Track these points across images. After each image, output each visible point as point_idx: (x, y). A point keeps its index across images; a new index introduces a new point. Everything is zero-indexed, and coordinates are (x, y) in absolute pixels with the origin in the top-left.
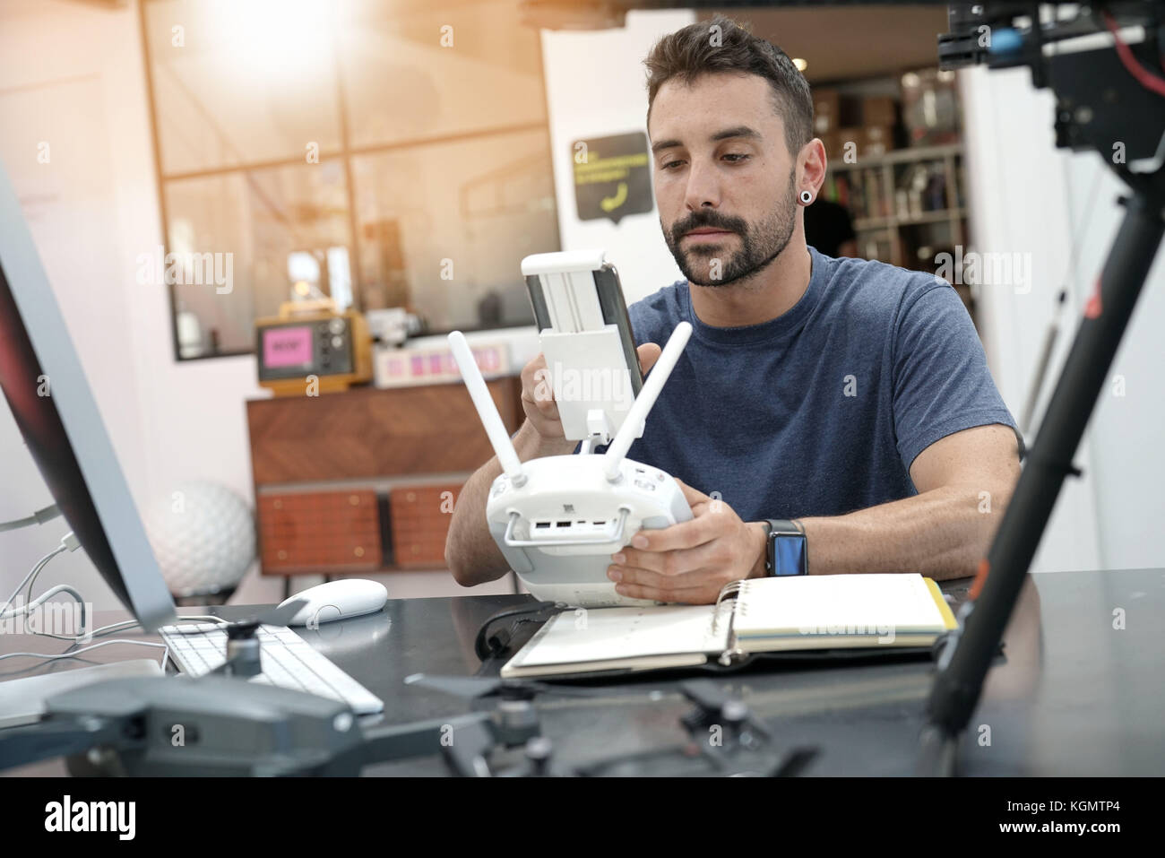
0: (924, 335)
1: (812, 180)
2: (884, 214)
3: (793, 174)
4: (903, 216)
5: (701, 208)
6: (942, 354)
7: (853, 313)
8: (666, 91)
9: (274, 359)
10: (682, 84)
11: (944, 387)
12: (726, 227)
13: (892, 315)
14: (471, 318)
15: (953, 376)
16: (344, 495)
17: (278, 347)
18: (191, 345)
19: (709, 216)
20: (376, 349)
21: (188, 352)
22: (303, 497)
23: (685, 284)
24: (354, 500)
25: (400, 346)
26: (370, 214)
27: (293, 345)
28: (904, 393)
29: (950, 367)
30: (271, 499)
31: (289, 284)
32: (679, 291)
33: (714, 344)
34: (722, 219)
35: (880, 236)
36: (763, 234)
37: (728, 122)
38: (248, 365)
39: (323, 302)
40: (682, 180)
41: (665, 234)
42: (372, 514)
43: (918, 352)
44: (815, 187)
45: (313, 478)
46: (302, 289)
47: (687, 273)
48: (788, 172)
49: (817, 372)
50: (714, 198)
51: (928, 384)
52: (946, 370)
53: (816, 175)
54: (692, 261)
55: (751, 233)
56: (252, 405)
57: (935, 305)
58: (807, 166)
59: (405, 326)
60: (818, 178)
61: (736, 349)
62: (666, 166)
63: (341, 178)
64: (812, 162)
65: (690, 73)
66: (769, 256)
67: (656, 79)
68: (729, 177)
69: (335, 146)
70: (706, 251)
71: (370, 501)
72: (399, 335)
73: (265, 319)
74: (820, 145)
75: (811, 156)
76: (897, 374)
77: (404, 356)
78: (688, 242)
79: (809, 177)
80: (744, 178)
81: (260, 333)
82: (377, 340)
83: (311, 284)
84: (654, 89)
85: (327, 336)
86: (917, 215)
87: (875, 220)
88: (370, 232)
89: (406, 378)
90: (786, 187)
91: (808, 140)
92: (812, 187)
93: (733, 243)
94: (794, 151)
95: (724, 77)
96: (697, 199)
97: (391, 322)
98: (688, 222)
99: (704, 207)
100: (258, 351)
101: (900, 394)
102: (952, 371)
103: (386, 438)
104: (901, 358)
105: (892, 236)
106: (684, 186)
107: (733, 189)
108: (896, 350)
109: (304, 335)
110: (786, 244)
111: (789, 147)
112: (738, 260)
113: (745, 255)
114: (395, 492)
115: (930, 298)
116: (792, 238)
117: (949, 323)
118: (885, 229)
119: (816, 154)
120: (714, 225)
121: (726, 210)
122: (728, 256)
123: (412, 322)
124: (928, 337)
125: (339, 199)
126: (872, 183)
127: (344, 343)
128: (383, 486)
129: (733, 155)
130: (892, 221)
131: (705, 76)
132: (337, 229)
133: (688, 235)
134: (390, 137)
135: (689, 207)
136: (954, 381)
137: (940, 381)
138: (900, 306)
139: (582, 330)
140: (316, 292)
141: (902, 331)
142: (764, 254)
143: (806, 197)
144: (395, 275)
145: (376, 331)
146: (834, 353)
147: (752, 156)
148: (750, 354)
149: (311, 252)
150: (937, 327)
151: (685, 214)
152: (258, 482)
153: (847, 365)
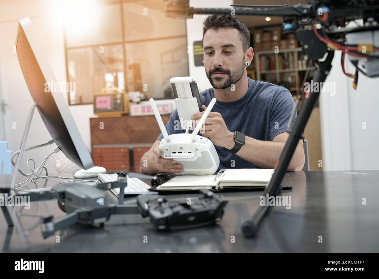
0: (280, 105)
1: (249, 59)
2: (294, 68)
3: (244, 58)
4: (300, 68)
5: (217, 67)
6: (285, 110)
7: (260, 98)
8: (209, 32)
9: (99, 106)
10: (214, 30)
11: (284, 119)
12: (225, 72)
13: (271, 99)
14: (162, 96)
15: (287, 116)
16: (119, 149)
17: (100, 102)
18: (73, 101)
19: (220, 69)
20: (131, 104)
21: (72, 103)
22: (106, 149)
23: (213, 89)
24: (122, 150)
25: (138, 103)
26: (131, 62)
27: (105, 102)
28: (273, 120)
29: (287, 114)
30: (96, 149)
31: (105, 83)
32: (211, 91)
33: (221, 107)
34: (224, 70)
35: (293, 74)
36: (235, 75)
37: (227, 42)
38: (91, 108)
39: (115, 89)
40: (212, 58)
41: (206, 73)
42: (128, 155)
43: (278, 109)
44: (250, 61)
45: (109, 143)
46: (109, 84)
47: (213, 85)
48: (243, 57)
49: (249, 114)
50: (221, 64)
51: (280, 118)
52: (285, 115)
53: (250, 58)
54: (215, 82)
55: (231, 74)
56: (91, 120)
57: (284, 96)
58: (248, 55)
59: (140, 97)
60: (251, 58)
61: (227, 108)
62: (208, 54)
63: (122, 51)
64: (249, 54)
65: (216, 27)
66: (236, 81)
67: (206, 28)
68: (226, 58)
69: (121, 40)
70: (218, 79)
71: (127, 151)
72: (138, 100)
73: (97, 93)
74: (252, 49)
75: (249, 52)
76: (272, 115)
77: (139, 106)
78: (214, 76)
79: (248, 58)
80: (231, 58)
81: (95, 98)
82: (131, 101)
83: (111, 83)
84: (205, 31)
85: (115, 99)
86: (305, 68)
87: (291, 69)
88: (130, 67)
89: (139, 113)
90: (242, 61)
91: (249, 48)
92: (249, 61)
93: (226, 77)
94: (245, 51)
95: (226, 29)
96: (217, 64)
97: (136, 96)
98: (214, 70)
99: (219, 66)
100: (94, 103)
101: (272, 120)
102: (287, 115)
103: (133, 131)
104: (273, 111)
105: (296, 74)
106: (213, 60)
107: (227, 61)
108: (272, 109)
109: (108, 99)
110: (241, 77)
111: (243, 50)
112: (227, 82)
113: (230, 81)
114: (135, 148)
115: (283, 94)
116: (243, 76)
117: (287, 101)
118: (294, 72)
119: (251, 52)
120: (221, 72)
121: (225, 68)
122: (224, 81)
123: (142, 96)
124: (282, 106)
125: (121, 57)
126: (291, 57)
127: (121, 101)
128: (131, 146)
129: (227, 52)
130: (297, 70)
131: (220, 28)
132: (120, 66)
133: (213, 74)
134: (138, 38)
135: (214, 66)
136: (287, 118)
137: (283, 118)
138: (274, 97)
139: (187, 99)
140: (113, 86)
141: (274, 103)
142: (235, 80)
143: (248, 64)
144: (138, 81)
145: (131, 98)
146: (254, 109)
147: (233, 52)
148: (231, 110)
149: (112, 73)
150: (284, 103)
151: (213, 68)
152: (92, 144)
153: (258, 113)
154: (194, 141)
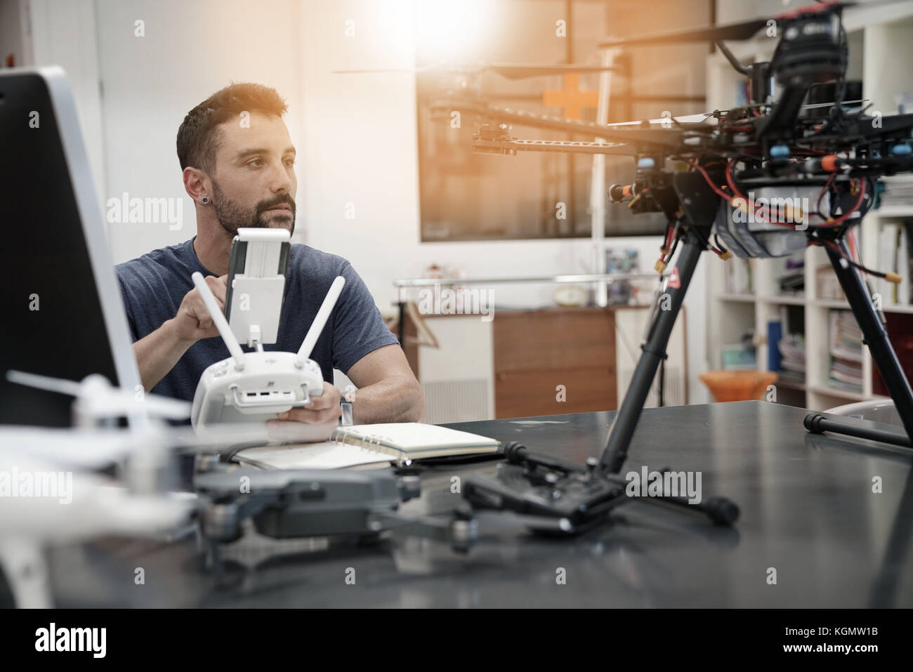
6: (363, 303)
11: (368, 322)
15: (370, 316)
19: (288, 198)
28: (342, 325)
29: (367, 310)
40: (263, 174)
51: (358, 319)
62: (247, 164)
78: (271, 214)
101: (339, 325)
115: (348, 270)
133: (270, 209)
135: (272, 192)
137: (364, 318)
139: (263, 276)
150: (357, 287)
151: (269, 196)
154: (300, 368)
